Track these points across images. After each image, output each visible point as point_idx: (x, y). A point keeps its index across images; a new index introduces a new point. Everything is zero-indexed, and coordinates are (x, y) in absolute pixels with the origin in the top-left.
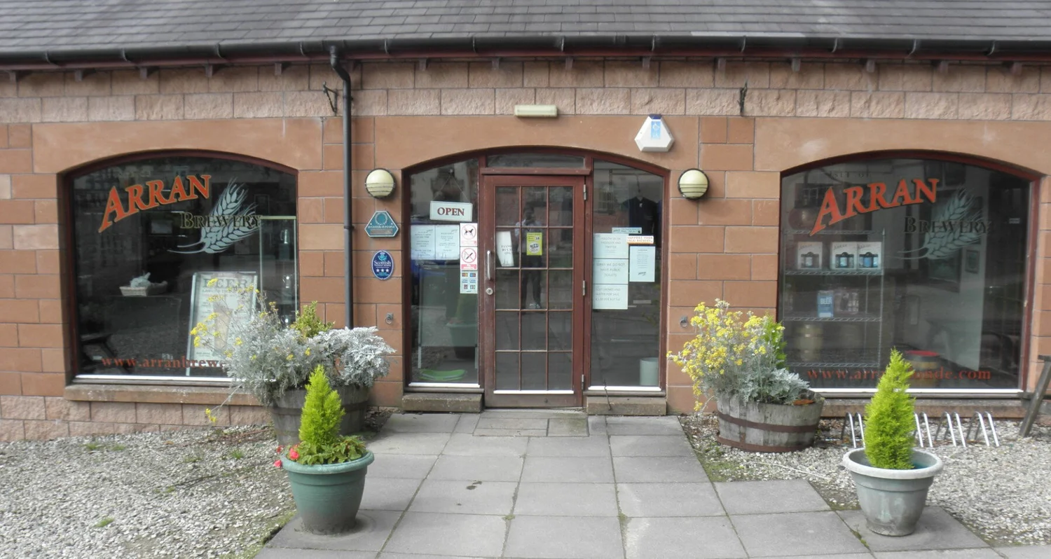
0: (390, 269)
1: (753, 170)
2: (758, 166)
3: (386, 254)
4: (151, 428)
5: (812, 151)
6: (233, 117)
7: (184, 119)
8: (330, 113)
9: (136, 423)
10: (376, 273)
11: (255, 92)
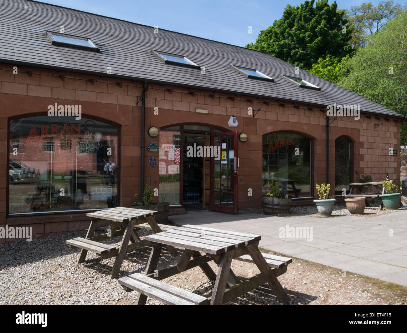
0: (155, 163)
1: (256, 134)
2: (257, 133)
3: (154, 158)
4: (51, 234)
5: (269, 129)
6: (97, 102)
7: (75, 100)
8: (135, 105)
9: (44, 233)
10: (151, 165)
11: (106, 93)
